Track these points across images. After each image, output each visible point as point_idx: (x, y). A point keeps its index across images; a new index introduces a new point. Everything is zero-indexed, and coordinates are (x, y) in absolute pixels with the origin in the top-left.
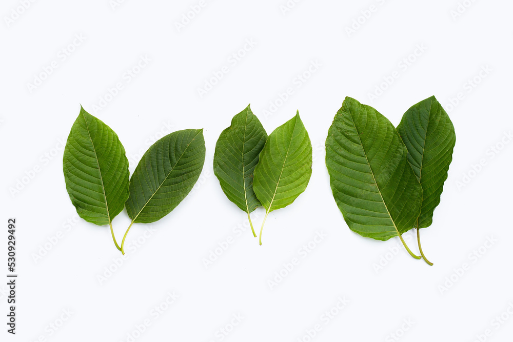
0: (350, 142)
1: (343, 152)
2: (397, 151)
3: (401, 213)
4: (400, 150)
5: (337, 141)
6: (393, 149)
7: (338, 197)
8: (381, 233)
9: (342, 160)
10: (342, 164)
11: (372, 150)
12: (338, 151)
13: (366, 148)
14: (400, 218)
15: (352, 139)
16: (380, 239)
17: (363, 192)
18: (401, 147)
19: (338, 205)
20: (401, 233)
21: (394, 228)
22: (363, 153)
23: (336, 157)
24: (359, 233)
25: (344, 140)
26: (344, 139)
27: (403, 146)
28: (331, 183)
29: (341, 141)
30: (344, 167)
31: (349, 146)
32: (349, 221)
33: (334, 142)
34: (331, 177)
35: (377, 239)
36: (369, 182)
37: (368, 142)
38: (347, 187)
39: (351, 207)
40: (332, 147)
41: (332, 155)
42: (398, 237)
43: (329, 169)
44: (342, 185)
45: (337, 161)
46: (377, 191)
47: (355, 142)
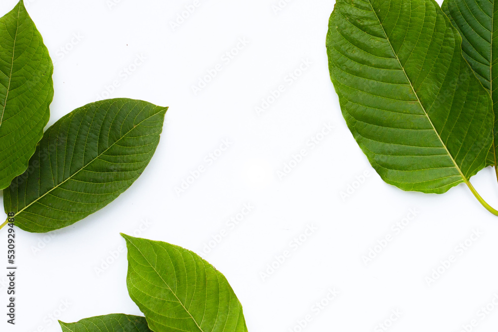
0: (367, 35)
1: (358, 53)
2: (446, 42)
3: (464, 144)
4: (449, 39)
5: (346, 37)
6: (439, 40)
7: (357, 130)
8: (434, 181)
9: (357, 67)
10: (357, 74)
11: (406, 45)
12: (349, 53)
13: (396, 44)
14: (463, 152)
15: (370, 31)
16: (432, 192)
17: (397, 117)
18: (452, 34)
19: (359, 142)
20: (468, 177)
21: (455, 170)
22: (391, 51)
23: (346, 64)
24: (398, 185)
25: (357, 34)
26: (357, 32)
27: (454, 32)
28: (342, 107)
29: (352, 36)
30: (362, 79)
31: (367, 43)
32: (381, 168)
33: (340, 40)
34: (340, 96)
35: (428, 193)
36: (407, 99)
37: (398, 32)
38: (370, 111)
39: (381, 144)
40: (338, 48)
41: (339, 61)
42: (465, 184)
43: (336, 84)
44: (361, 109)
45: (348, 70)
46: (421, 112)
47: (375, 34)
